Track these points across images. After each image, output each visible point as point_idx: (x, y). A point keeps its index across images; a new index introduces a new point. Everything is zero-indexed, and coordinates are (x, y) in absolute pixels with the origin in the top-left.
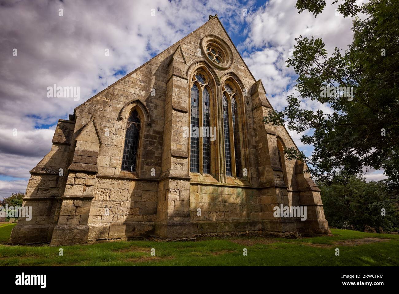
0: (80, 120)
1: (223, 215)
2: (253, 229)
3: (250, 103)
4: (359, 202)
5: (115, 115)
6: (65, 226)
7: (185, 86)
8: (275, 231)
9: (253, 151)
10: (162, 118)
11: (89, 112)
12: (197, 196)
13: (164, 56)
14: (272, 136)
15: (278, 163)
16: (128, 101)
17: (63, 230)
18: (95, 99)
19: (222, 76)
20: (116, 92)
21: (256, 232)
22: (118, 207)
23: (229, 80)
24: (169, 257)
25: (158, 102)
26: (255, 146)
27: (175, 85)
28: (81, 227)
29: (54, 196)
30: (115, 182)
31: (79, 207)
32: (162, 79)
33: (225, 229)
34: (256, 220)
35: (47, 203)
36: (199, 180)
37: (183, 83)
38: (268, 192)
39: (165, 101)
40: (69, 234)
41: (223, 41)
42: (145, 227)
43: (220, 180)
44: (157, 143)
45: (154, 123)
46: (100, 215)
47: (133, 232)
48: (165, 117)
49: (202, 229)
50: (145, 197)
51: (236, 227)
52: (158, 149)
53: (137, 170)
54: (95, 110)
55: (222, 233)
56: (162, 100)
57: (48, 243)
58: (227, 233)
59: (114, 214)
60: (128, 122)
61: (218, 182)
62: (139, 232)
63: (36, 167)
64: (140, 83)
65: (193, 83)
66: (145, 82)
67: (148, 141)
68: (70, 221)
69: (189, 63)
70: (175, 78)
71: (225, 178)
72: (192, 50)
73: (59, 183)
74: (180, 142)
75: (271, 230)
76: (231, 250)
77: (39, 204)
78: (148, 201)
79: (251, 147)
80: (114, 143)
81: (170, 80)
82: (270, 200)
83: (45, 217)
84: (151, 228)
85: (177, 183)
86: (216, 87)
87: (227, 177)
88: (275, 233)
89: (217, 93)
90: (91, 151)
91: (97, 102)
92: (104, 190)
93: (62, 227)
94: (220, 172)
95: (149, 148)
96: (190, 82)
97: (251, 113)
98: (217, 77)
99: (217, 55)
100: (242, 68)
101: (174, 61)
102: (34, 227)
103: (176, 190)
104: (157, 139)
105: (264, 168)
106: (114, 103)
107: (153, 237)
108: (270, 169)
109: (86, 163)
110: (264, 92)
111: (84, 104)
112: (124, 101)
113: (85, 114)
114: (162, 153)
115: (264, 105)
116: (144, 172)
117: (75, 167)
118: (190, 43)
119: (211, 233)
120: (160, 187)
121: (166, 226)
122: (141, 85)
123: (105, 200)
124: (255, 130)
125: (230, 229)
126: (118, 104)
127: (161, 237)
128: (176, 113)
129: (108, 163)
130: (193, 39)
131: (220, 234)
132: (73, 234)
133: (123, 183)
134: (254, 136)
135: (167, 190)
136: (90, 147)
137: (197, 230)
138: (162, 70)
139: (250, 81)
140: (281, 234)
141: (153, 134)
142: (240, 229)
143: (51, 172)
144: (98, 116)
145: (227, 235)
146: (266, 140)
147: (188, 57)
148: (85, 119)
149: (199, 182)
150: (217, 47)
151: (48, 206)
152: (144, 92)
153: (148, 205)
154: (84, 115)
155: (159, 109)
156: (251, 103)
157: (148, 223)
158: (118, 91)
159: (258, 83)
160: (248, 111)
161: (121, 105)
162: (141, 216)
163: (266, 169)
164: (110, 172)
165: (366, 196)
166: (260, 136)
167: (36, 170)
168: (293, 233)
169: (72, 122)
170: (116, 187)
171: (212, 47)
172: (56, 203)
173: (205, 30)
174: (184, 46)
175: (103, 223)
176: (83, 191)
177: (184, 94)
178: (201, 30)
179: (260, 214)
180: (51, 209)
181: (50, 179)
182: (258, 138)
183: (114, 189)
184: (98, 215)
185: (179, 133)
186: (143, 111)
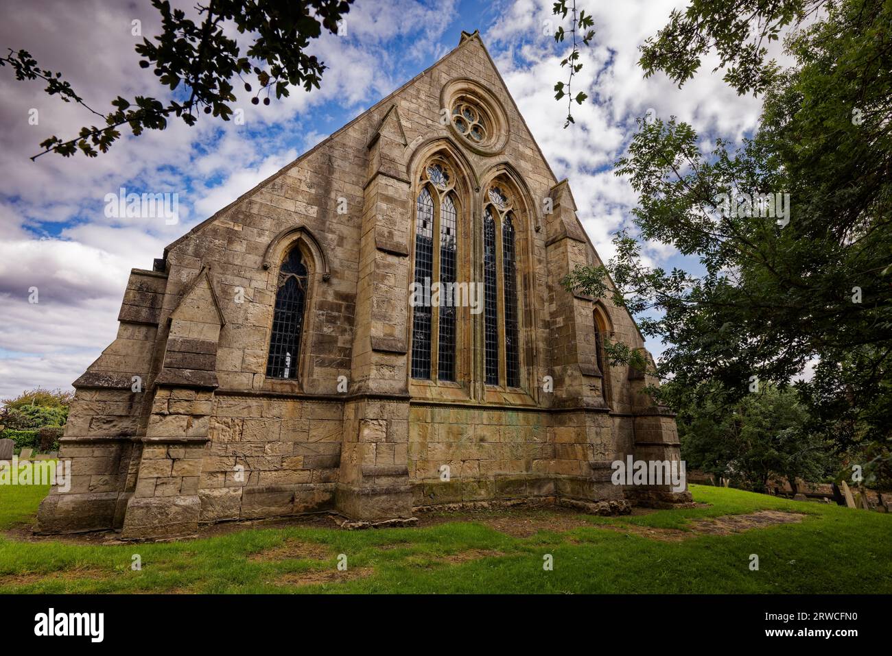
0: (178, 271)
1: (476, 466)
2: (535, 493)
3: (543, 229)
4: (760, 425)
5: (254, 260)
6: (152, 500)
7: (404, 198)
8: (581, 499)
9: (543, 332)
10: (354, 266)
11: (197, 254)
12: (424, 429)
13: (360, 127)
14: (583, 303)
15: (594, 359)
16: (282, 229)
17: (147, 507)
18: (210, 227)
19: (484, 172)
20: (255, 210)
21: (542, 499)
22: (260, 455)
23: (499, 178)
24: (362, 568)
25: (346, 230)
26: (548, 321)
27: (384, 195)
28: (185, 500)
29: (124, 434)
30: (253, 402)
31: (179, 459)
32: (354, 179)
33: (480, 494)
34: (542, 475)
35: (111, 449)
36: (429, 396)
37: (401, 191)
38: (570, 420)
39: (359, 227)
40: (159, 516)
41: (489, 91)
42: (316, 495)
43: (472, 396)
44: (342, 319)
45: (337, 277)
46: (222, 472)
47: (291, 505)
48: (361, 264)
49: (432, 495)
50: (314, 434)
51: (502, 491)
52: (343, 331)
53: (299, 376)
54: (208, 249)
55: (472, 504)
56: (354, 226)
57: (116, 530)
58: (483, 503)
59: (252, 468)
60: (280, 274)
61: (468, 399)
62: (303, 505)
63: (86, 373)
64: (307, 190)
65: (420, 187)
66: (319, 185)
67: (323, 315)
68: (160, 488)
69: (414, 142)
70: (382, 180)
71: (483, 390)
72: (421, 114)
73: (135, 406)
74: (390, 320)
75: (571, 495)
76: (486, 548)
77: (93, 452)
78: (322, 441)
79: (540, 324)
80: (252, 320)
81: (373, 183)
82: (573, 435)
83: (106, 478)
84: (327, 497)
85: (383, 407)
86: (472, 196)
87: (487, 388)
88: (580, 503)
89: (472, 208)
90: (203, 342)
91: (215, 232)
92: (229, 420)
93: (145, 501)
94: (472, 379)
95: (325, 329)
96: (415, 186)
97: (543, 252)
98: (474, 175)
99: (476, 122)
100: (528, 152)
101: (381, 141)
102: (86, 498)
103: (381, 422)
104: (343, 310)
105: (565, 370)
106: (252, 233)
107: (331, 514)
108: (577, 373)
109: (192, 367)
110: (572, 206)
111: (186, 237)
112: (273, 229)
113: (189, 259)
114: (352, 341)
115: (571, 236)
116: (313, 381)
117: (168, 377)
118: (418, 97)
119: (450, 503)
120: (347, 413)
121: (358, 494)
122: (310, 194)
123: (231, 442)
124: (550, 288)
125: (489, 494)
126: (260, 235)
127: (347, 516)
128: (383, 258)
129: (238, 363)
130: (424, 88)
131: (469, 504)
132: (168, 514)
133: (270, 405)
134: (547, 301)
135: (363, 422)
136: (201, 332)
137: (422, 497)
138: (356, 159)
139: (545, 181)
140: (592, 505)
141: (335, 301)
142: (510, 494)
143: (117, 383)
144: (216, 263)
145: (483, 507)
146: (572, 311)
147: (411, 130)
148: (188, 270)
149: (428, 399)
150: (477, 105)
151: (113, 455)
152: (315, 208)
153: (321, 449)
154: (187, 261)
155: (348, 245)
156: (545, 231)
157: (321, 486)
158: (260, 209)
159: (561, 187)
160: (536, 248)
161: (266, 238)
162: (308, 472)
163: (569, 372)
164: (243, 382)
165: (775, 413)
166: (559, 303)
167: (86, 380)
168: (616, 503)
169: (159, 274)
170: (255, 414)
171: (466, 104)
172: (130, 448)
173: (450, 68)
174: (403, 104)
175: (228, 487)
176: (188, 428)
177: (402, 214)
178: (443, 67)
179: (552, 462)
180: (120, 461)
181: (116, 398)
182: (554, 305)
183: (252, 419)
184: (218, 472)
185: (389, 301)
186: (313, 250)
